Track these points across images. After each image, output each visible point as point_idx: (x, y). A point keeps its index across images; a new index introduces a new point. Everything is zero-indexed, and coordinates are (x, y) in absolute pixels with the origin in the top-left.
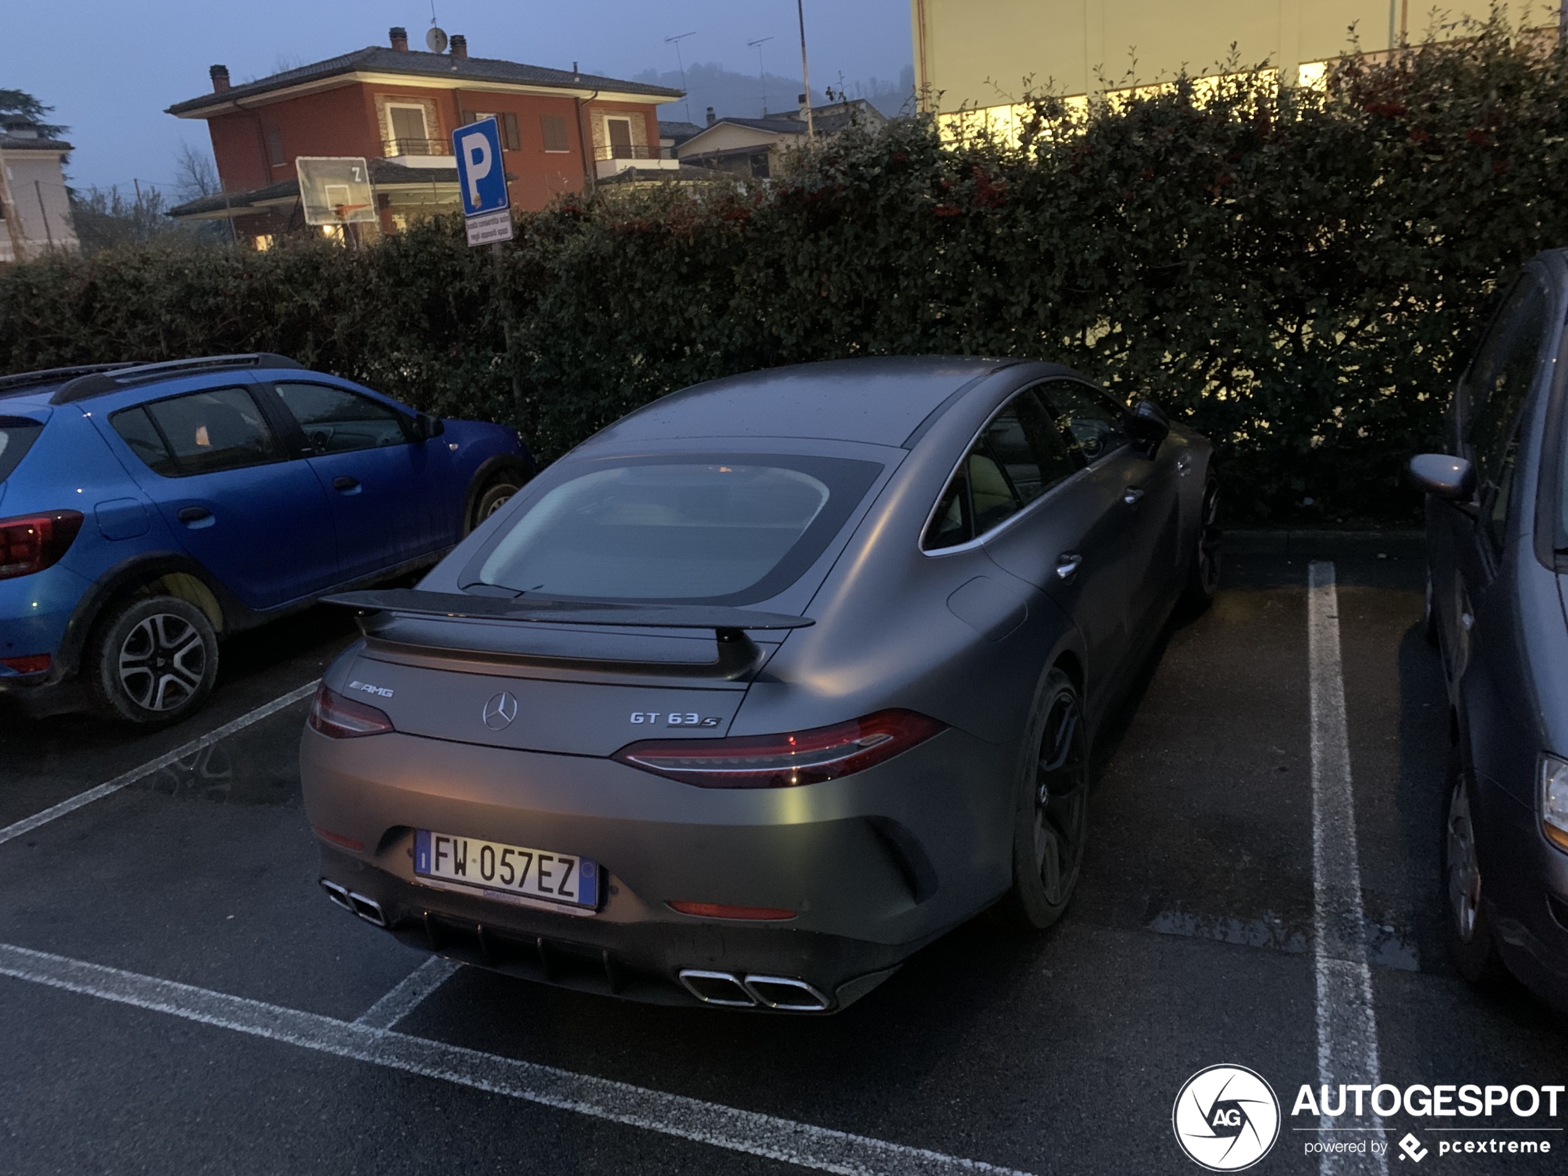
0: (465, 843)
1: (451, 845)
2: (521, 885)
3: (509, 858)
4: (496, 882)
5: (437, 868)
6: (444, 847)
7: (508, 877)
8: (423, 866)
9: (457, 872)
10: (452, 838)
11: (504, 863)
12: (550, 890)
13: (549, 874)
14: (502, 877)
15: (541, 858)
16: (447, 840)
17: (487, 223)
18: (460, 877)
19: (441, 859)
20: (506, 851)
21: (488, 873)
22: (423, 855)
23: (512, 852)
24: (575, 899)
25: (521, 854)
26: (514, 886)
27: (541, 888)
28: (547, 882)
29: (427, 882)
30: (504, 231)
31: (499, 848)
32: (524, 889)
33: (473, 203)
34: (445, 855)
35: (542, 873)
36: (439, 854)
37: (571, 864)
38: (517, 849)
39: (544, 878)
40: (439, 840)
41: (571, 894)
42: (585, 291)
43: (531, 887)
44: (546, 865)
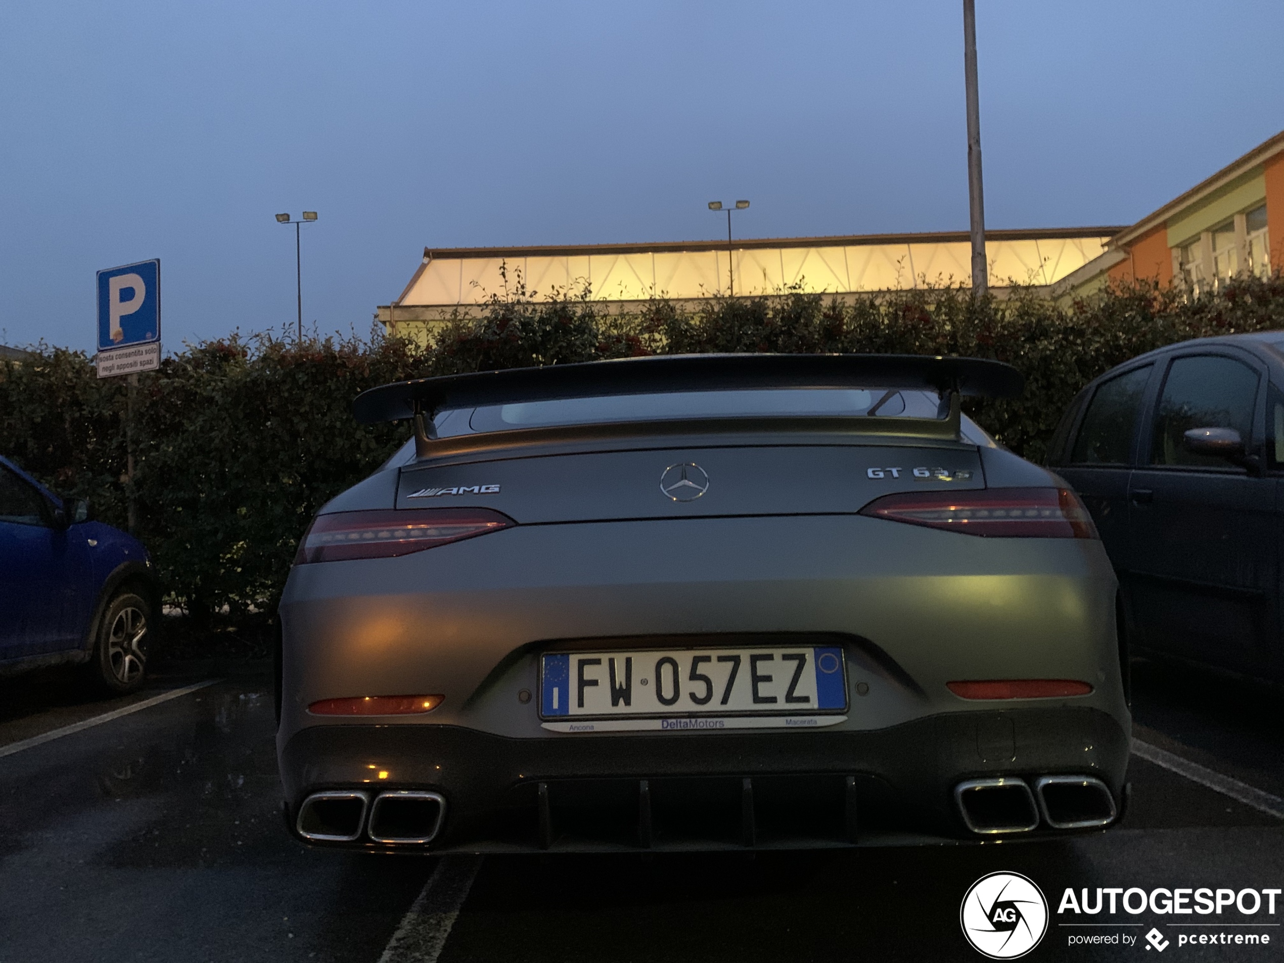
0: (629, 661)
1: (605, 666)
2: (725, 701)
3: (702, 668)
4: (684, 705)
5: (581, 704)
6: (590, 672)
7: (701, 693)
8: (556, 705)
9: (615, 703)
10: (605, 657)
11: (694, 676)
12: (773, 700)
13: (768, 679)
14: (693, 696)
15: (754, 659)
16: (598, 662)
17: (128, 355)
18: (622, 708)
19: (587, 690)
20: (696, 661)
21: (668, 693)
22: (556, 691)
23: (707, 659)
24: (814, 704)
25: (721, 659)
26: (714, 705)
27: (757, 699)
28: (764, 690)
29: (563, 727)
30: (150, 362)
31: (684, 658)
32: (730, 706)
33: (111, 337)
34: (594, 683)
35: (756, 679)
36: (583, 683)
37: (802, 659)
38: (714, 654)
39: (761, 685)
40: (582, 664)
41: (806, 699)
42: (241, 416)
43: (742, 699)
44: (763, 668)
